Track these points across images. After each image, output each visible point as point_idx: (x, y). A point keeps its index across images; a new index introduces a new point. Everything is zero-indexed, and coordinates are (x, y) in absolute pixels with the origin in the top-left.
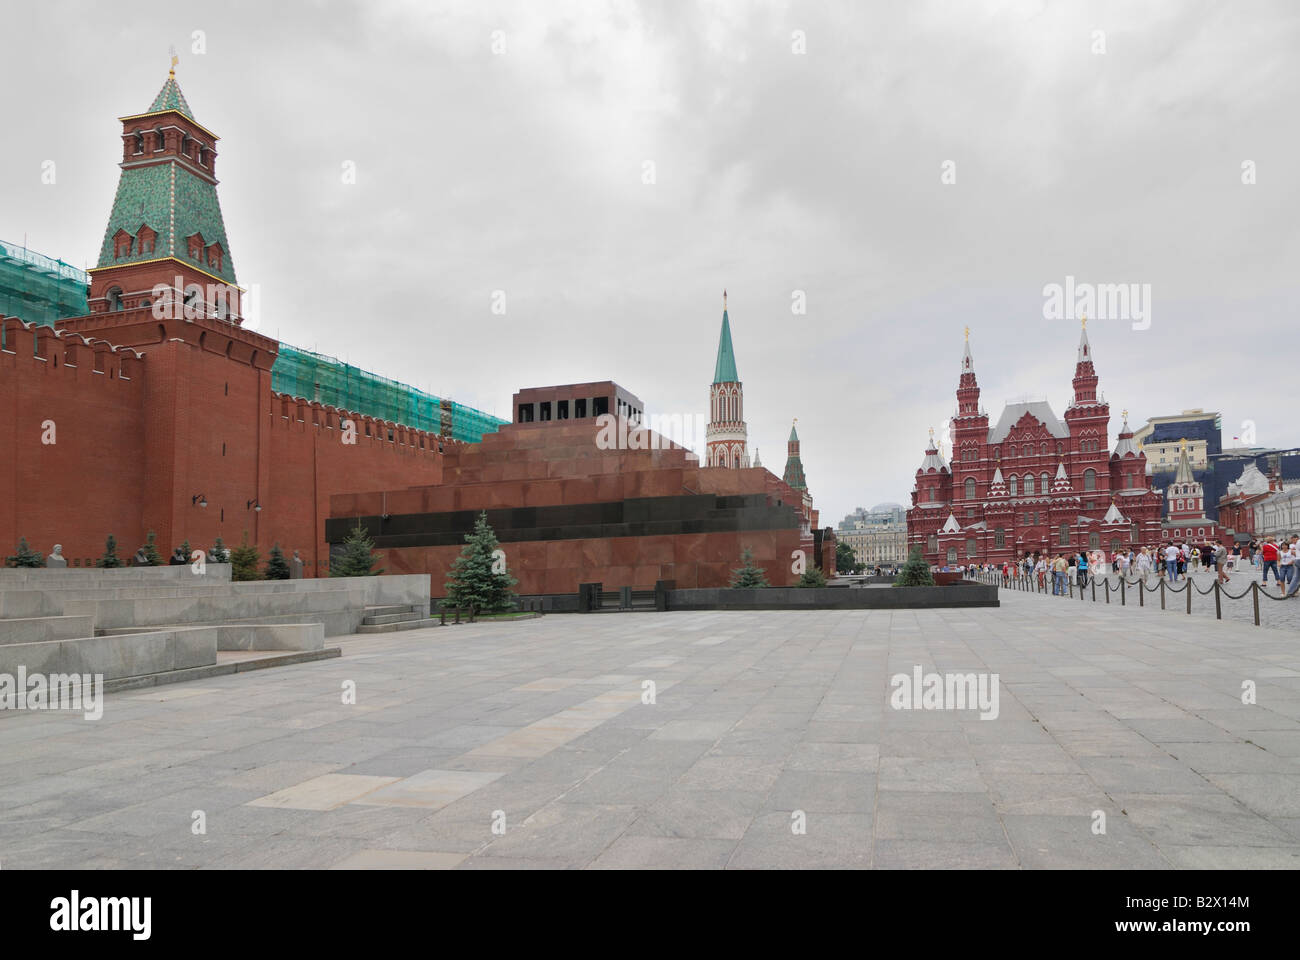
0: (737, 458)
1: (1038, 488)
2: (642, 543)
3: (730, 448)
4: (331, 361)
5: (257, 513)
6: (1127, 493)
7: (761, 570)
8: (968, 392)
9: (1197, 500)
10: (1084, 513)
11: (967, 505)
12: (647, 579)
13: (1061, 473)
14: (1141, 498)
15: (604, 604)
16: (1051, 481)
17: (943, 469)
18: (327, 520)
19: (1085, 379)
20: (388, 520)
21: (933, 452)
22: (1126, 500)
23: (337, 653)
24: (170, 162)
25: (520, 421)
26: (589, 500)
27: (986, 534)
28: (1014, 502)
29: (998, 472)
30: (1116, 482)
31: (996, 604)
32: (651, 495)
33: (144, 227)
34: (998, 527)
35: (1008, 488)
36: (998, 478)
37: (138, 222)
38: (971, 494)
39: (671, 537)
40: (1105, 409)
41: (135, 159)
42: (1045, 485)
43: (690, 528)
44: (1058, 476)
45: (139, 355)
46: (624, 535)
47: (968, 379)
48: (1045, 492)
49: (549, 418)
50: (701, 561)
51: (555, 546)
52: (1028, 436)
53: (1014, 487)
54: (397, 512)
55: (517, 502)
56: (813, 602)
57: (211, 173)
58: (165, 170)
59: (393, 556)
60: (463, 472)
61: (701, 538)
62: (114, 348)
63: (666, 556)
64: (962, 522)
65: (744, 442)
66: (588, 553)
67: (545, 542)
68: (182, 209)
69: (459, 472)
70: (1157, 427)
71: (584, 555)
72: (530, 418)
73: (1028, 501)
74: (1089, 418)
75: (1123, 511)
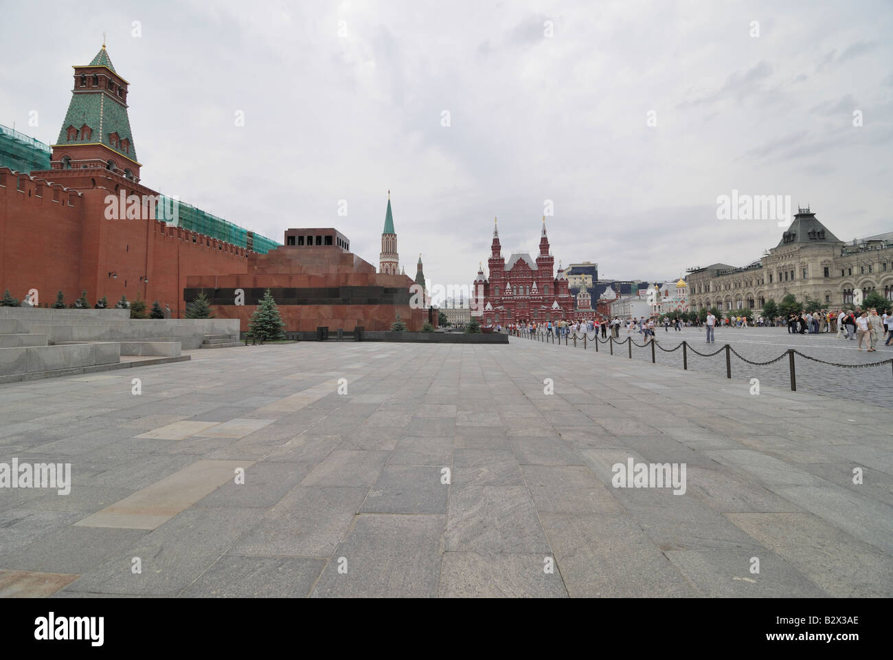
0: (394, 270)
1: (525, 291)
2: (348, 308)
3: (391, 265)
4: (188, 206)
5: (145, 283)
6: (561, 296)
7: (405, 324)
8: (496, 247)
9: (588, 300)
10: (543, 304)
11: (495, 298)
12: (351, 326)
13: (535, 286)
14: (566, 299)
15: (329, 337)
16: (530, 289)
17: (485, 281)
18: (185, 289)
19: (544, 245)
20: (218, 291)
21: (481, 273)
22: (560, 299)
23: (189, 358)
24: (101, 93)
25: (288, 244)
26: (322, 286)
27: (503, 311)
28: (515, 298)
29: (508, 284)
30: (556, 291)
31: (507, 342)
32: (353, 285)
33: (84, 126)
34: (509, 308)
35: (512, 291)
36: (508, 286)
37: (81, 123)
38: (497, 293)
39: (363, 306)
40: (552, 259)
41: (81, 89)
42: (528, 290)
43: (372, 302)
44: (533, 287)
45: (80, 194)
46: (340, 304)
47: (496, 241)
48: (528, 294)
49: (303, 244)
50: (376, 318)
51: (305, 308)
52: (521, 268)
53: (515, 291)
54: (223, 287)
55: (285, 285)
56: (428, 339)
57: (125, 102)
58: (98, 97)
59: (220, 309)
60: (258, 268)
61: (377, 307)
62: (65, 189)
63: (360, 315)
64: (493, 305)
65: (397, 263)
66: (322, 313)
67: (300, 306)
68: (107, 118)
69: (256, 268)
70: (573, 268)
71: (319, 313)
72: (293, 243)
73: (521, 297)
74: (546, 262)
75: (559, 304)
